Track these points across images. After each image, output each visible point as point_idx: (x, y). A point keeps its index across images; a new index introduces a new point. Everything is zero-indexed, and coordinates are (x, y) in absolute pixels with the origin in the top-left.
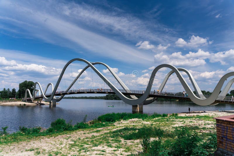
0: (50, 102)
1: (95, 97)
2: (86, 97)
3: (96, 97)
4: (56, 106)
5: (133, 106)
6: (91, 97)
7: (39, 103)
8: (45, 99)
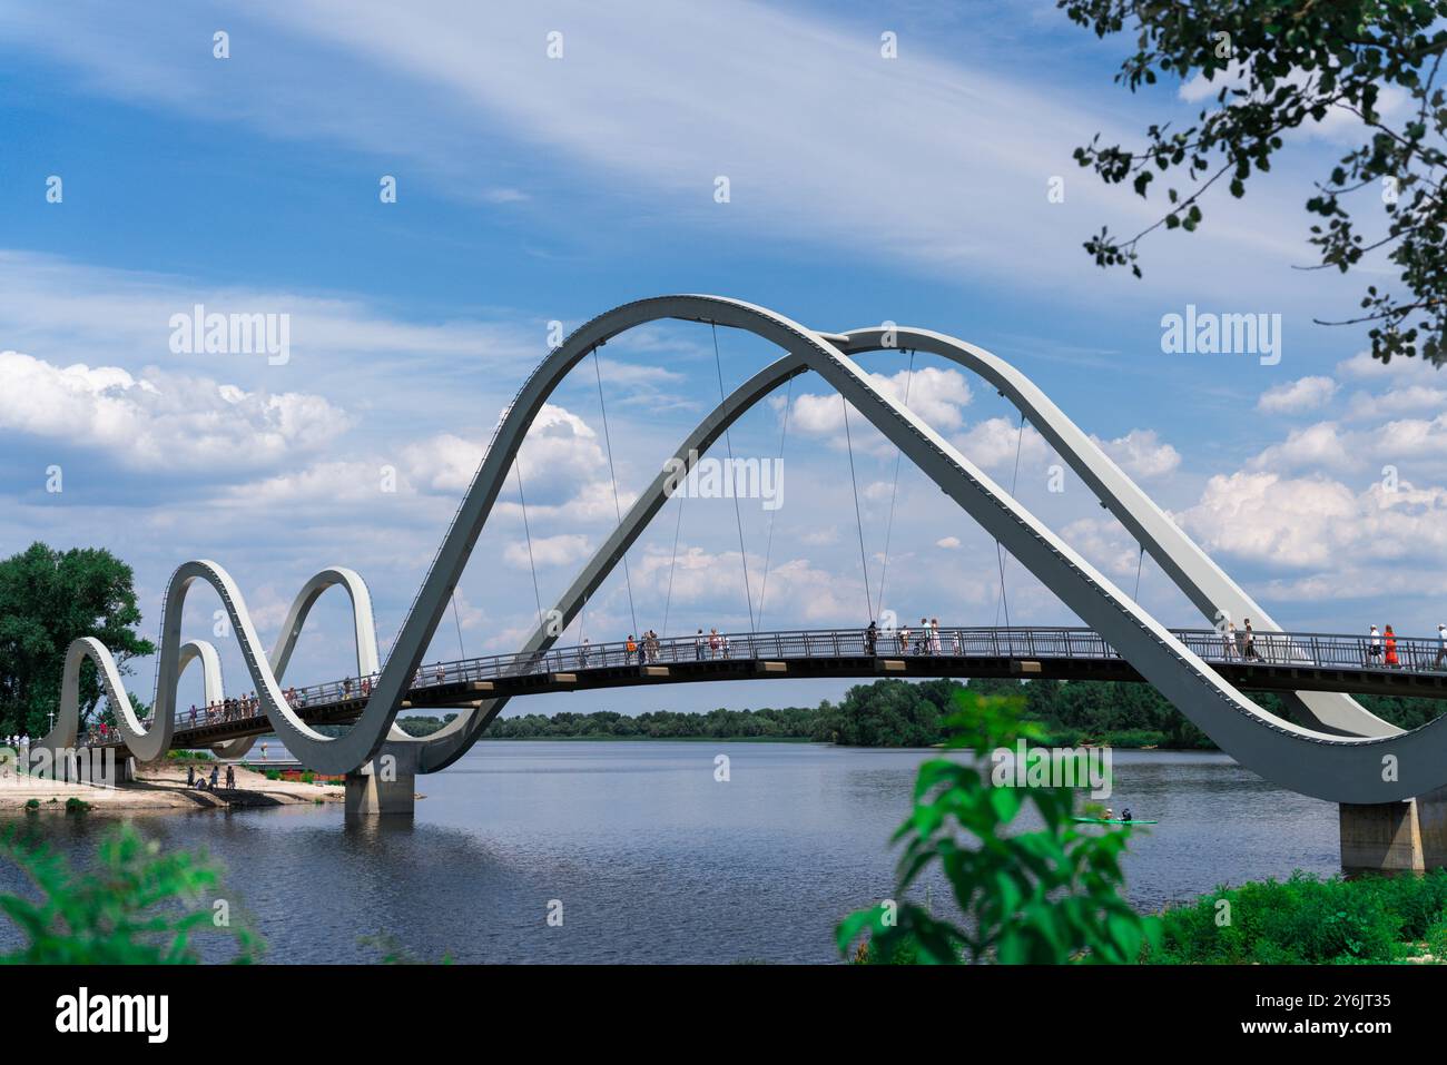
0: (355, 780)
1: (713, 716)
2: (614, 717)
3: (731, 717)
4: (411, 814)
5: (1350, 812)
6: (662, 717)
7: (222, 794)
8: (293, 738)
